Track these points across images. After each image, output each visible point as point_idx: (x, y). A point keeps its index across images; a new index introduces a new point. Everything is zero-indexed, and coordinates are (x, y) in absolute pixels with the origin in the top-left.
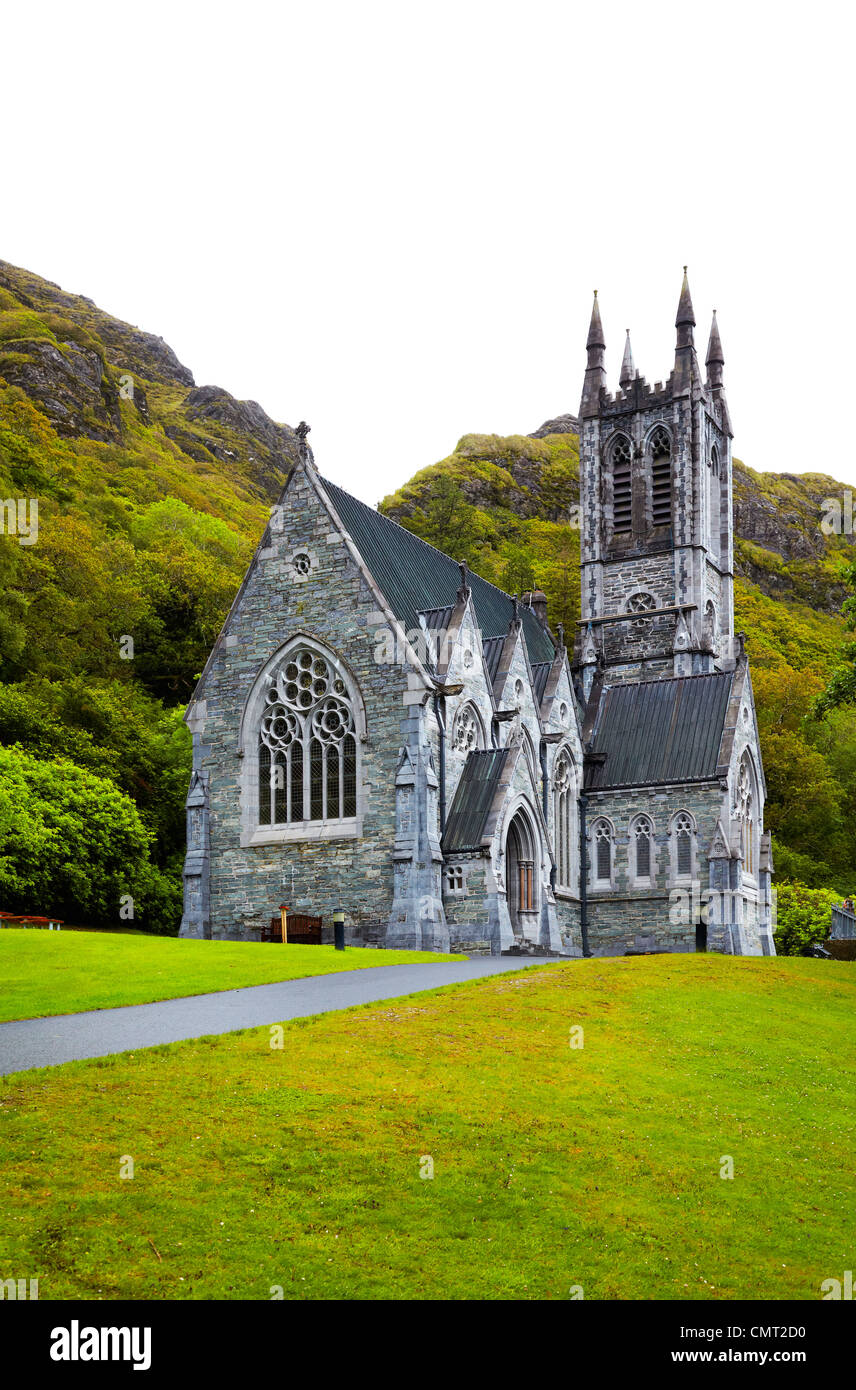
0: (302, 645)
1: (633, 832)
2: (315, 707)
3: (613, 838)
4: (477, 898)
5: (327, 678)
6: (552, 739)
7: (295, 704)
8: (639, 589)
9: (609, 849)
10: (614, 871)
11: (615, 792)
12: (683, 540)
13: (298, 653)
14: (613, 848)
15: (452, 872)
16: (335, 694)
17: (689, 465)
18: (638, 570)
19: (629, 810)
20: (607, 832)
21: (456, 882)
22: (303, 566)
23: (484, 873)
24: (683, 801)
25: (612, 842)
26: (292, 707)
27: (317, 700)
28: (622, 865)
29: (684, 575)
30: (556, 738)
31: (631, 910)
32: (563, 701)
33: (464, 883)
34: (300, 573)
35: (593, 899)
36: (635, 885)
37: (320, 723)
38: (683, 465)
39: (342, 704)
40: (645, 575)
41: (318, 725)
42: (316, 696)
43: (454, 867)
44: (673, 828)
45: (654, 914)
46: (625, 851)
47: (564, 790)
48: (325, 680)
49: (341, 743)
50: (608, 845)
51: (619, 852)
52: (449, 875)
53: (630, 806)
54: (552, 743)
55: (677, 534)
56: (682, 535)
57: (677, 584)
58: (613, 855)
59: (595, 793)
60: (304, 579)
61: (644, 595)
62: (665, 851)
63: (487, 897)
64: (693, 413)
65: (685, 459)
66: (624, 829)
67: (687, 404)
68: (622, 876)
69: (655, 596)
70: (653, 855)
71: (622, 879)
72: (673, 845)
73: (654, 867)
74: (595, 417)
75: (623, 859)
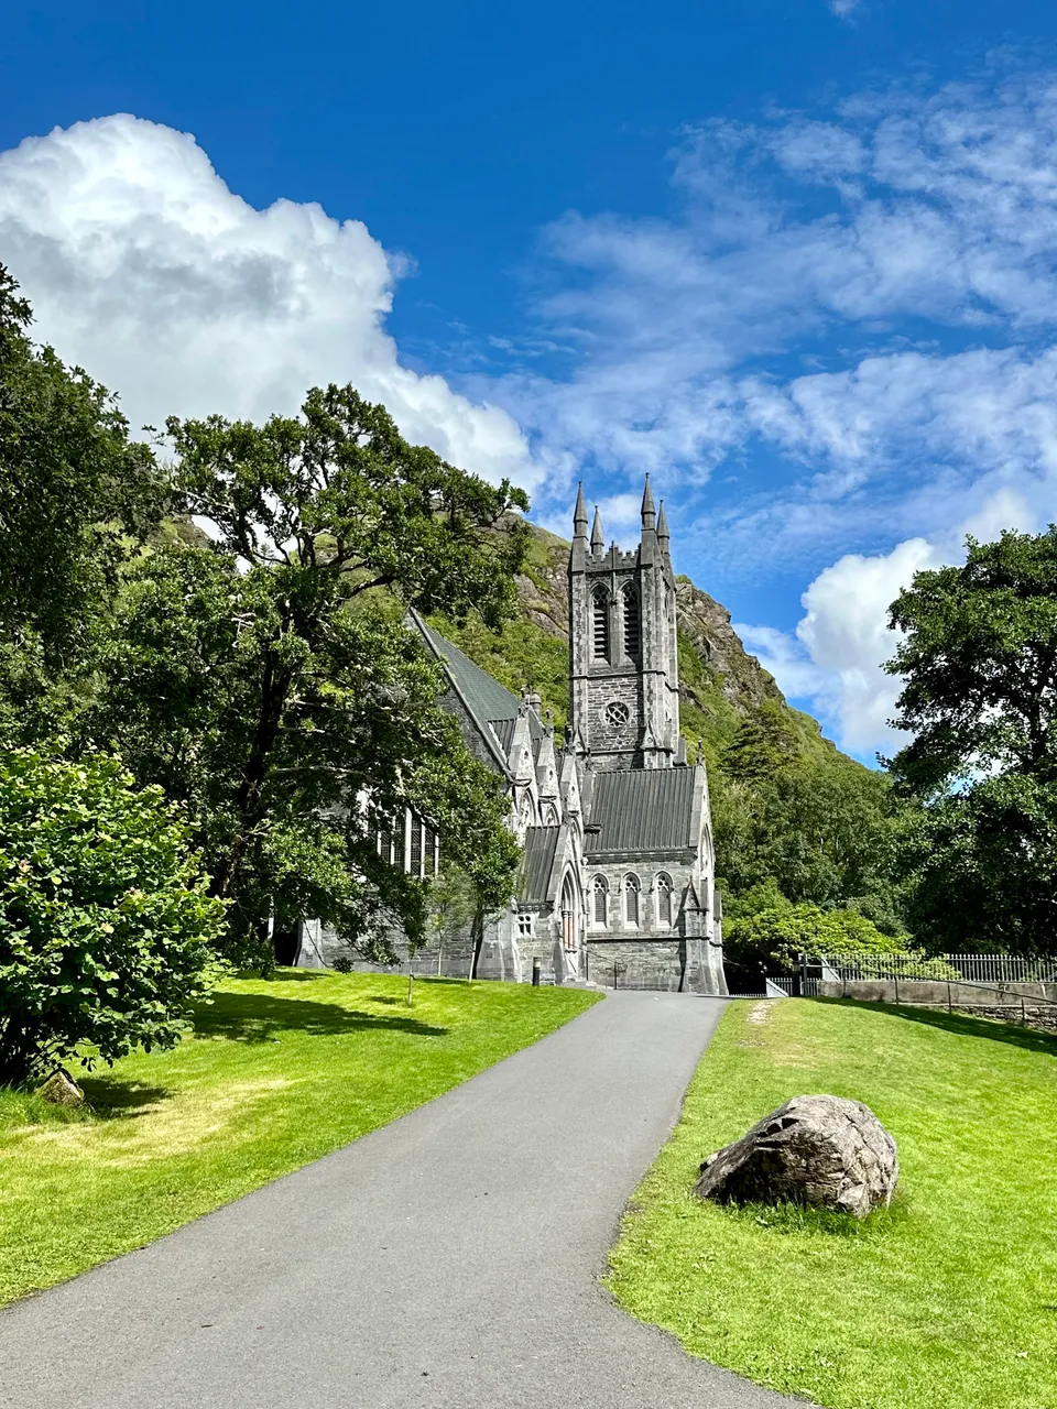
1: (624, 886)
3: (608, 891)
6: (571, 814)
8: (615, 699)
9: (605, 900)
10: (609, 916)
11: (610, 855)
12: (650, 667)
14: (608, 898)
17: (653, 612)
18: (614, 686)
19: (620, 870)
20: (603, 886)
24: (664, 865)
25: (607, 895)
28: (614, 912)
29: (651, 692)
30: (573, 814)
31: (623, 947)
35: (593, 938)
36: (625, 928)
38: (649, 612)
40: (619, 689)
44: (656, 885)
46: (618, 901)
50: (604, 897)
51: (612, 902)
53: (621, 868)
55: (645, 661)
56: (648, 662)
57: (645, 699)
58: (608, 904)
59: (594, 856)
61: (619, 704)
62: (649, 902)
64: (656, 576)
65: (650, 609)
66: (617, 883)
67: (651, 571)
68: (616, 920)
69: (628, 705)
70: (640, 905)
71: (615, 923)
72: (656, 896)
73: (642, 915)
74: (582, 572)
75: (615, 907)
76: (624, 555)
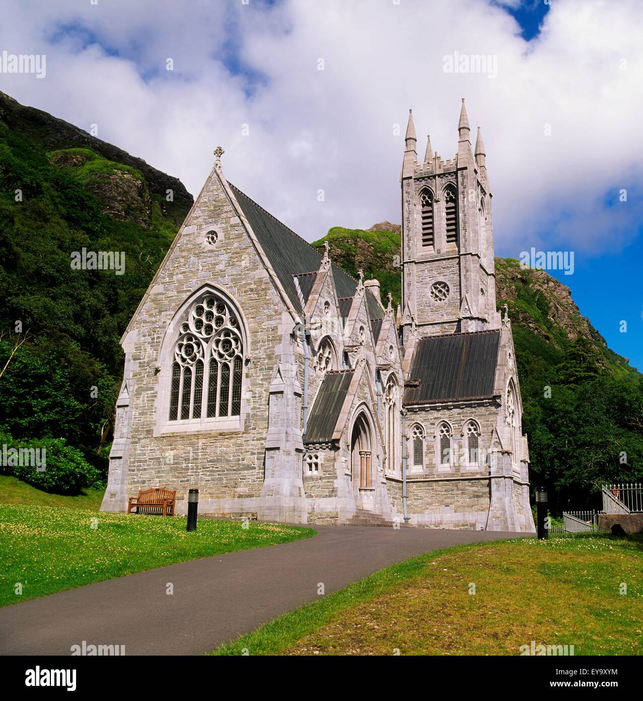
0: (208, 292)
1: (437, 434)
2: (215, 336)
3: (425, 437)
4: (329, 478)
5: (225, 315)
6: (384, 367)
7: (201, 333)
8: (438, 279)
9: (422, 445)
10: (426, 460)
11: (426, 405)
13: (205, 298)
14: (425, 444)
15: (311, 458)
16: (230, 326)
18: (437, 267)
19: (435, 418)
20: (421, 433)
21: (313, 466)
22: (213, 239)
23: (335, 459)
24: (472, 413)
25: (424, 440)
26: (198, 335)
27: (216, 331)
28: (430, 455)
30: (386, 367)
31: (437, 487)
32: (391, 344)
33: (319, 466)
34: (210, 243)
35: (411, 479)
36: (439, 470)
37: (217, 347)
39: (234, 334)
40: (442, 270)
41: (216, 348)
42: (216, 328)
43: (312, 455)
44: (465, 431)
45: (452, 490)
46: (432, 446)
47: (391, 403)
48: (223, 316)
49: (232, 362)
50: (421, 442)
51: (429, 448)
52: (309, 460)
53: (435, 416)
54: (383, 370)
56: (465, 247)
58: (424, 449)
59: (412, 407)
60: (213, 247)
61: (441, 282)
63: (336, 478)
66: (432, 431)
68: (430, 463)
71: (431, 466)
74: (410, 178)
75: (431, 452)
76: (445, 162)
